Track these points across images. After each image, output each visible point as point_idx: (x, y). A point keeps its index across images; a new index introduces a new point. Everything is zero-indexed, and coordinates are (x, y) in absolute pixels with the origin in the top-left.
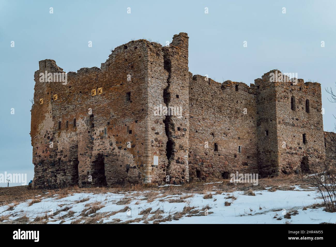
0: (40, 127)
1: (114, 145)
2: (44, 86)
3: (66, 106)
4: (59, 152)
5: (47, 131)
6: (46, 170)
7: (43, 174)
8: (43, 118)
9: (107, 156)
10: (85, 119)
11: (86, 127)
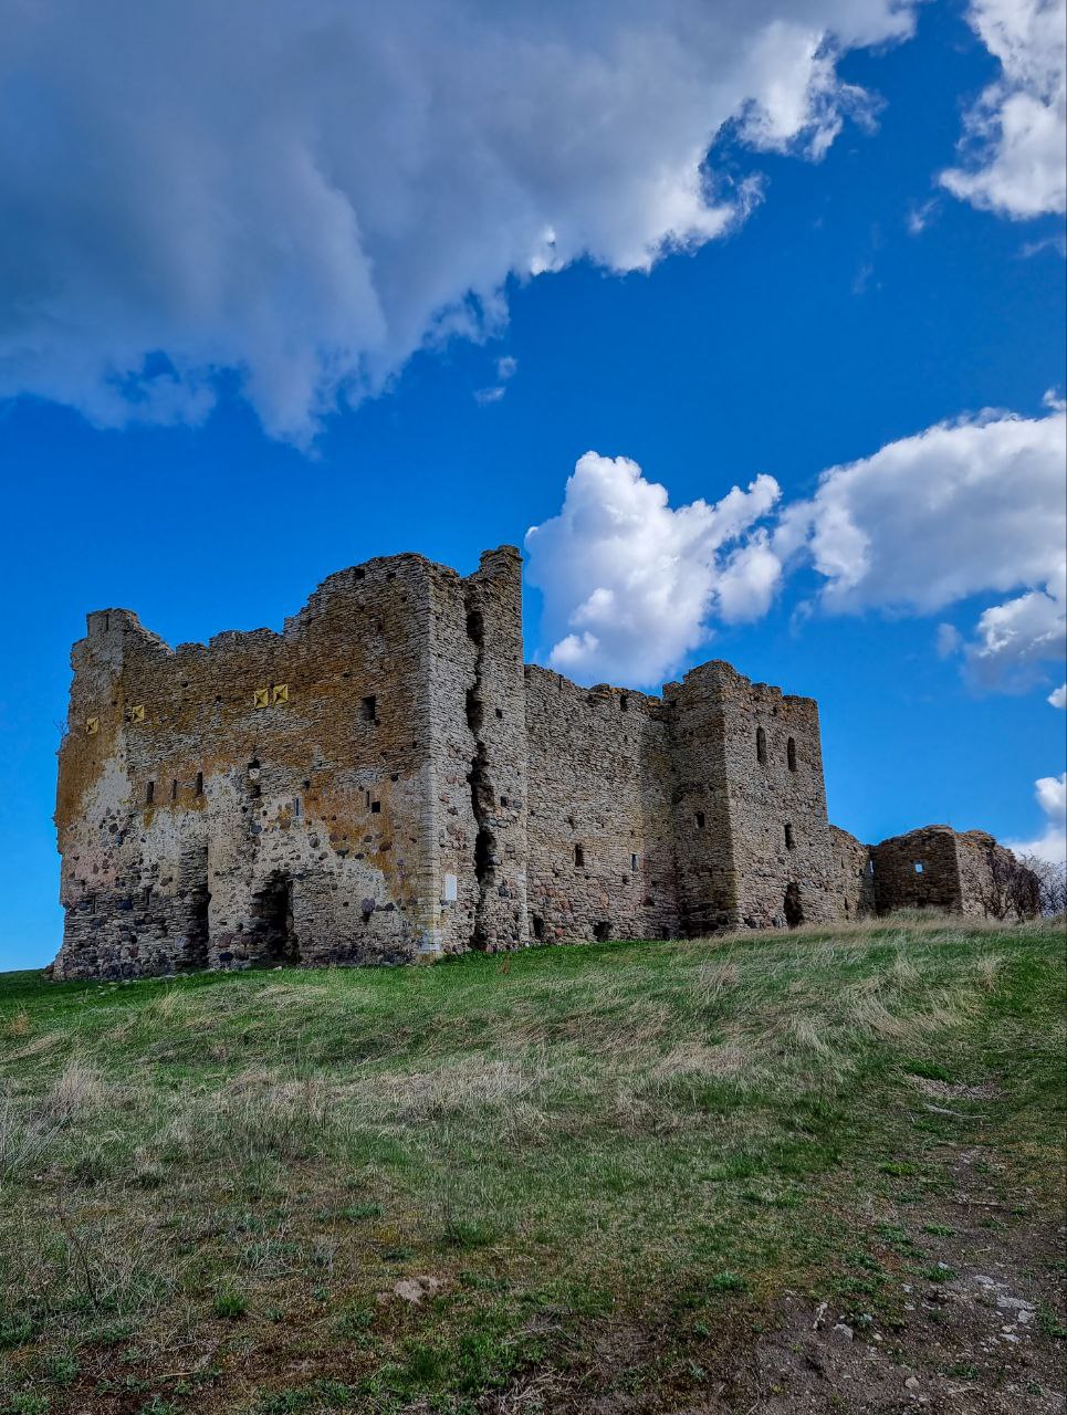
0: (85, 799)
1: (325, 846)
2: (100, 682)
3: (172, 739)
4: (146, 870)
5: (109, 811)
6: (103, 921)
7: (92, 935)
8: (98, 771)
9: (300, 877)
10: (233, 774)
11: (235, 796)
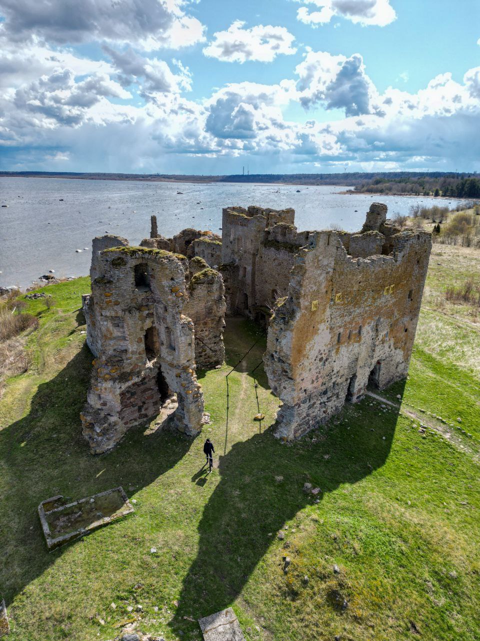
0: (308, 347)
1: (392, 347)
2: (321, 278)
3: (352, 310)
4: (334, 374)
5: (320, 351)
8: (315, 331)
9: (384, 360)
